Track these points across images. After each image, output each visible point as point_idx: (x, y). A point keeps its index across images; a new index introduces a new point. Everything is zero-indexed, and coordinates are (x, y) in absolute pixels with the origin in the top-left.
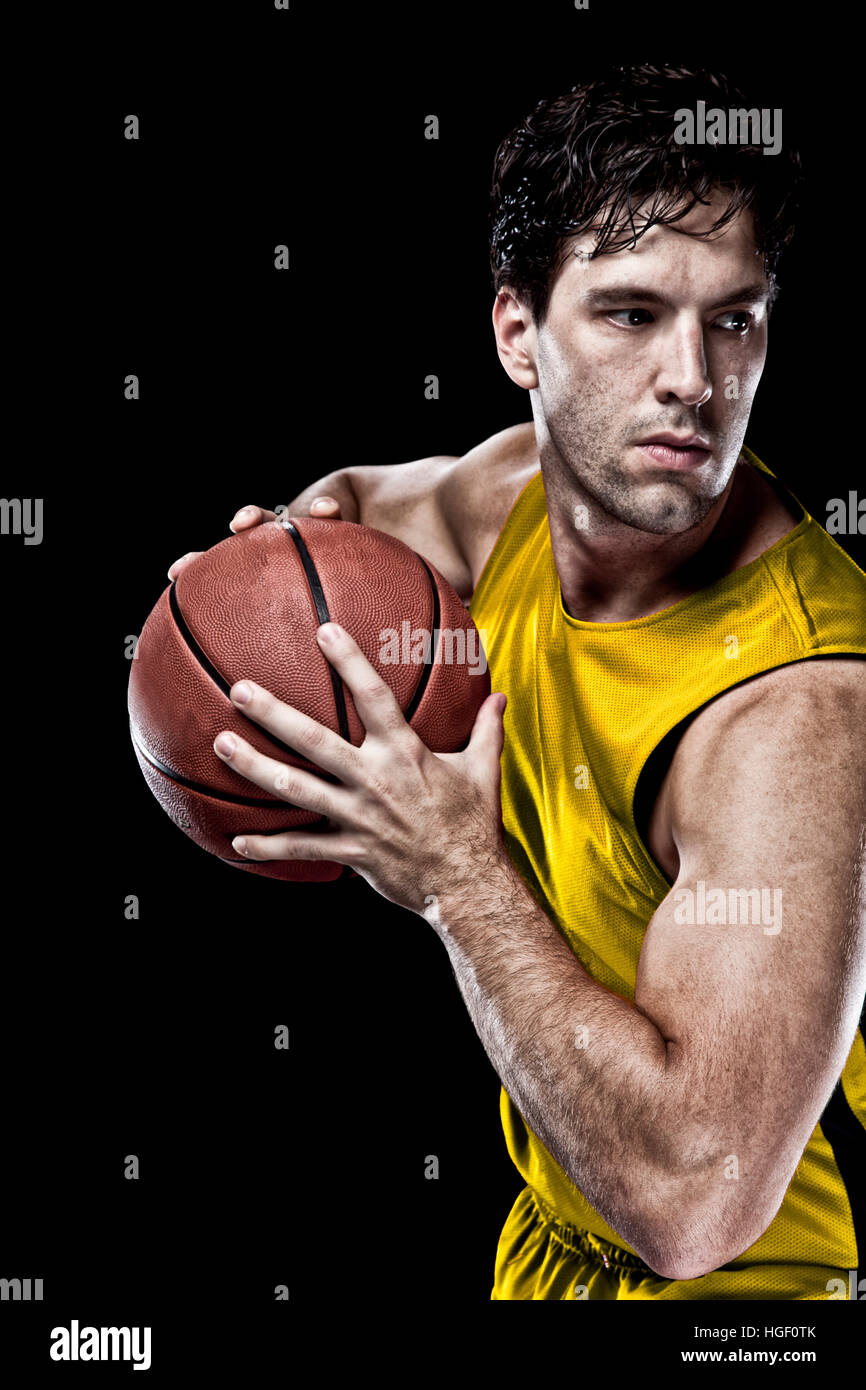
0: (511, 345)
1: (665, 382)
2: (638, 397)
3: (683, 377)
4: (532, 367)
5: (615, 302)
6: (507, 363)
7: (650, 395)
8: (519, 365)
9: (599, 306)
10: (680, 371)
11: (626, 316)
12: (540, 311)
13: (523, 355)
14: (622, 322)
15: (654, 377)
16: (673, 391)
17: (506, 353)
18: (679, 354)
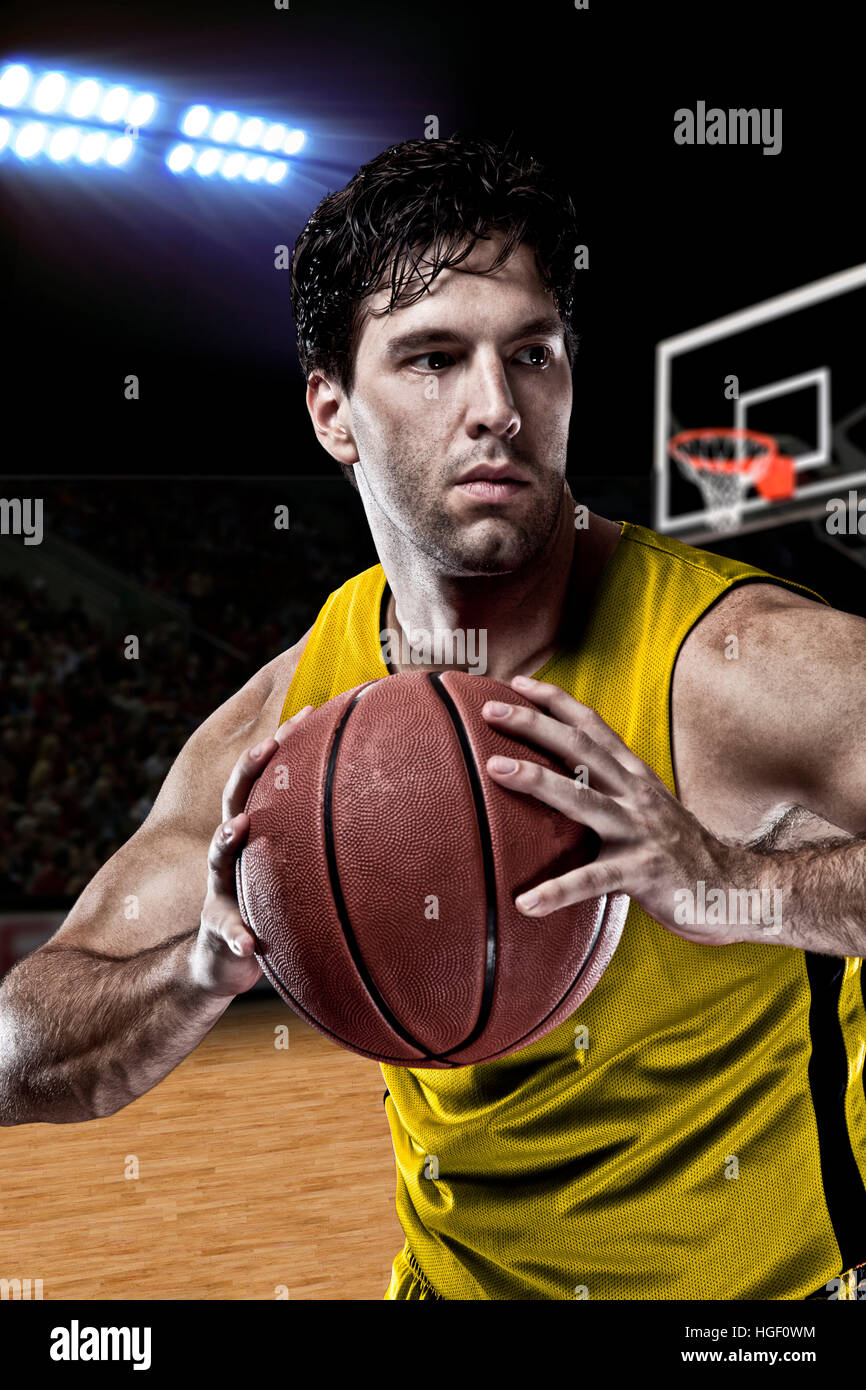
0: (327, 426)
1: (474, 416)
2: (451, 437)
3: (489, 406)
4: (350, 440)
5: (414, 348)
6: (327, 443)
7: (462, 432)
8: (338, 441)
9: (401, 356)
10: (487, 403)
11: (425, 361)
12: (347, 382)
13: (340, 432)
14: (422, 367)
15: (462, 416)
16: (481, 421)
17: (324, 434)
18: (482, 387)
